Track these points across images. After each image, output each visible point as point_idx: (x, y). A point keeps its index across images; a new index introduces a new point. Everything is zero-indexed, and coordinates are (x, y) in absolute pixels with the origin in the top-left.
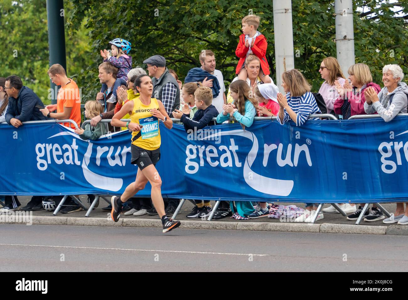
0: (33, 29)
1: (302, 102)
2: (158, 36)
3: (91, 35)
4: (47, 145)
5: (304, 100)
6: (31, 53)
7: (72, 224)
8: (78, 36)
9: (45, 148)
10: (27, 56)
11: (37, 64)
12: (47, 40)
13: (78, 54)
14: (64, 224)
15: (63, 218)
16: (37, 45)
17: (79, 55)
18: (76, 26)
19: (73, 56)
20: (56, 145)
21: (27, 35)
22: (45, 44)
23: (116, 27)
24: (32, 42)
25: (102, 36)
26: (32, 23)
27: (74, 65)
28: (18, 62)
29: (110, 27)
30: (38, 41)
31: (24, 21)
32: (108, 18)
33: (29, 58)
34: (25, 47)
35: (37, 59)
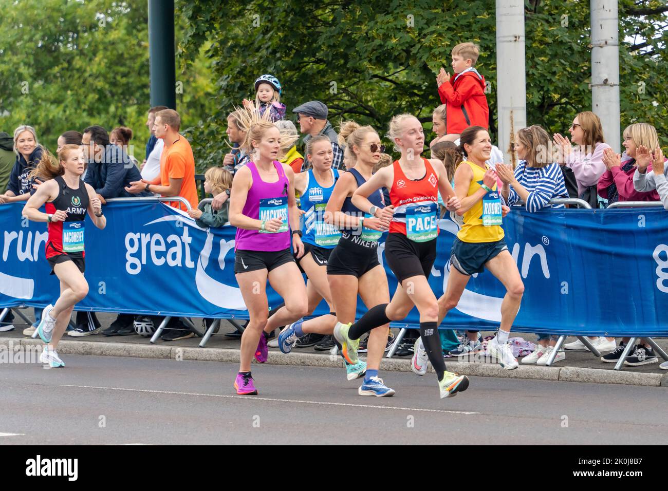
0: (126, 56)
1: (543, 175)
2: (319, 72)
4: (143, 235)
5: (547, 172)
6: (123, 93)
8: (196, 68)
9: (140, 240)
10: (116, 98)
11: (131, 110)
12: (148, 73)
13: (194, 97)
14: (167, 357)
15: (164, 348)
16: (131, 80)
17: (197, 97)
19: (187, 99)
20: (157, 236)
21: (117, 64)
22: (144, 79)
23: (254, 56)
24: (125, 75)
25: (232, 70)
26: (126, 46)
27: (188, 114)
28: (101, 107)
29: (244, 57)
30: (133, 74)
31: (113, 43)
32: (242, 42)
33: (119, 101)
34: (114, 84)
35: (131, 102)
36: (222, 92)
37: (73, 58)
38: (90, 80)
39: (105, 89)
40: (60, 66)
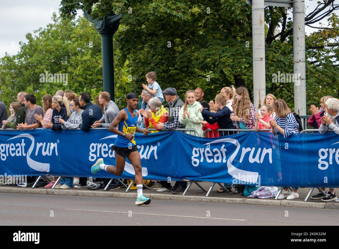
0: (91, 67)
1: (287, 121)
2: (176, 74)
3: (130, 71)
4: (98, 144)
5: (288, 120)
6: (89, 83)
7: (117, 197)
8: (121, 72)
9: (97, 146)
10: (87, 85)
11: (94, 90)
12: (101, 74)
13: (121, 84)
14: (111, 197)
15: (110, 193)
16: (93, 77)
17: (122, 85)
18: (122, 65)
19: (118, 85)
20: (105, 145)
21: (87, 70)
22: (99, 77)
23: (148, 67)
24: (90, 75)
25: (138, 73)
26: (91, 62)
27: (118, 92)
28: (80, 89)
29: (144, 67)
30: (94, 75)
31: (85, 61)
32: (143, 61)
33: (88, 86)
34: (86, 79)
35: (93, 87)
36: (134, 82)
37: (67, 67)
38: (75, 77)
39: (82, 81)
40: (62, 71)
